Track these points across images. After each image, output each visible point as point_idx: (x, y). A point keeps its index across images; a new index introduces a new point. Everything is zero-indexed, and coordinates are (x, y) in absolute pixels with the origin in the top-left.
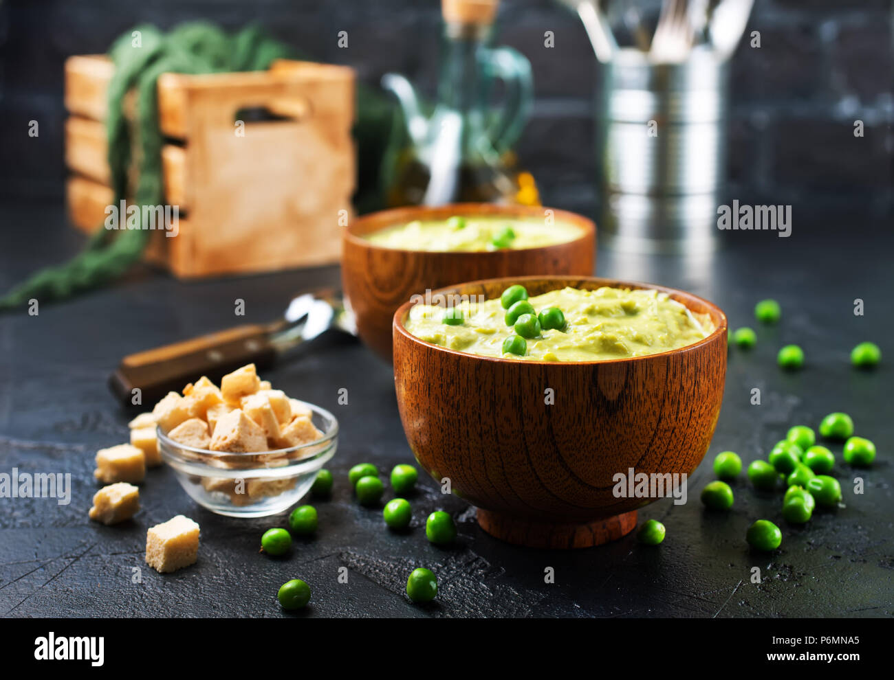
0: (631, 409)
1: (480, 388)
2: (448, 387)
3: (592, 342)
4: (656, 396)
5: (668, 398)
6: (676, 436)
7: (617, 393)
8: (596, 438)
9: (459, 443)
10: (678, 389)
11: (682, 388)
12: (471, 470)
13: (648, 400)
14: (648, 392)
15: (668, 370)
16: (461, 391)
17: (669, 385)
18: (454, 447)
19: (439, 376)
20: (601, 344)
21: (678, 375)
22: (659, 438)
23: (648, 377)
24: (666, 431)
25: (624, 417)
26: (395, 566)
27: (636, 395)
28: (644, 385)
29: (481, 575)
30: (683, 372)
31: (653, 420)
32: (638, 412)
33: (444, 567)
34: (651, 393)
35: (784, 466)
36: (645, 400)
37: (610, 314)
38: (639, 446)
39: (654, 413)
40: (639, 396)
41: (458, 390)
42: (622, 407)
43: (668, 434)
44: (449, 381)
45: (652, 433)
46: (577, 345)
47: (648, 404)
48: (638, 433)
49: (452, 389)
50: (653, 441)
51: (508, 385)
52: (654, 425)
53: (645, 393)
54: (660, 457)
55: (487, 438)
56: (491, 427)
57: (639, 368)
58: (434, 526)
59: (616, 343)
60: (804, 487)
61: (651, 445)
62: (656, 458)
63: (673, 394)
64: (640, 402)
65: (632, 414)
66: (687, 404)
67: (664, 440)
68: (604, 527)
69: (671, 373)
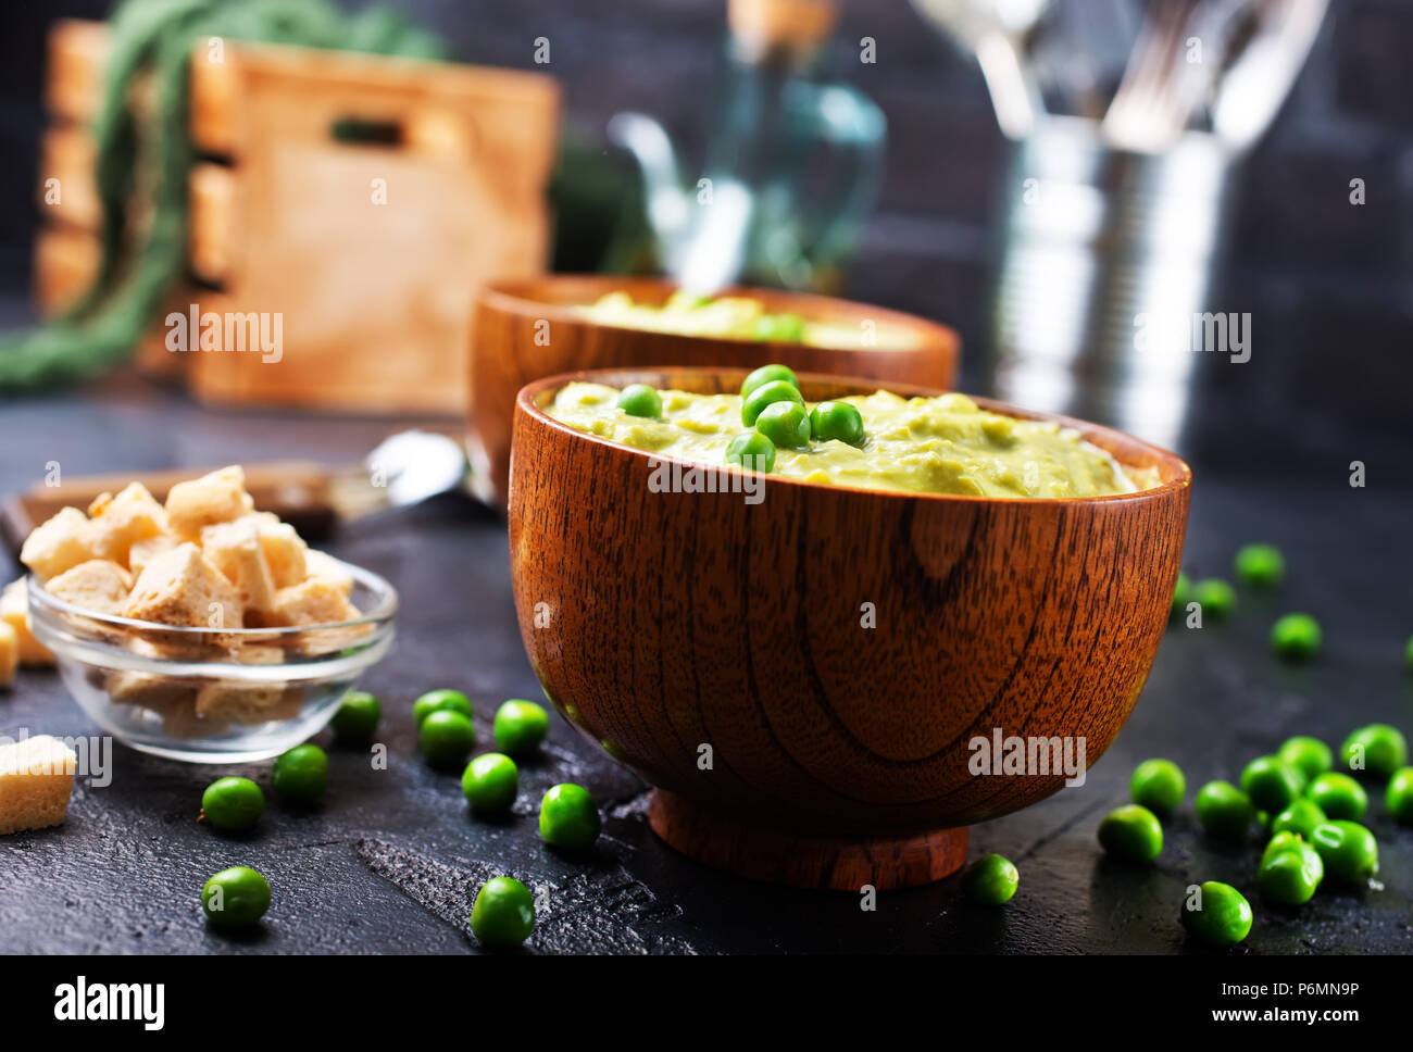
0: (975, 601)
1: (666, 523)
2: (604, 519)
3: (911, 469)
4: (1030, 585)
5: (1055, 593)
6: (1061, 676)
7: (948, 563)
8: (896, 654)
9: (613, 634)
10: (1077, 577)
11: (1085, 578)
12: (633, 693)
13: (1012, 589)
14: (1013, 573)
15: (1060, 534)
16: (628, 529)
17: (1059, 566)
18: (604, 643)
19: (588, 495)
20: (930, 474)
21: (1081, 550)
22: (1027, 675)
23: (1017, 542)
24: (1041, 661)
25: (958, 618)
26: (464, 877)
27: (988, 574)
28: (1006, 556)
29: (633, 914)
30: (1090, 544)
31: (1018, 634)
32: (987, 612)
33: (561, 890)
34: (1019, 576)
35: (1270, 796)
36: (1006, 589)
37: (959, 437)
38: (983, 683)
39: (1021, 620)
40: (994, 576)
41: (622, 522)
42: (956, 596)
43: (1046, 669)
44: (606, 505)
45: (1012, 661)
46: (881, 471)
47: (1011, 598)
48: (982, 654)
49: (611, 519)
50: (1012, 677)
51: (724, 521)
52: (1019, 645)
53: (1007, 574)
54: (1025, 715)
55: (672, 628)
56: (681, 606)
57: (1001, 520)
58: (555, 811)
59: (960, 477)
60: (1305, 838)
61: (1007, 686)
62: (1016, 716)
63: (1064, 586)
64: (994, 591)
65: (975, 613)
66: (1091, 615)
67: (1035, 681)
68: (896, 855)
69: (1066, 542)
